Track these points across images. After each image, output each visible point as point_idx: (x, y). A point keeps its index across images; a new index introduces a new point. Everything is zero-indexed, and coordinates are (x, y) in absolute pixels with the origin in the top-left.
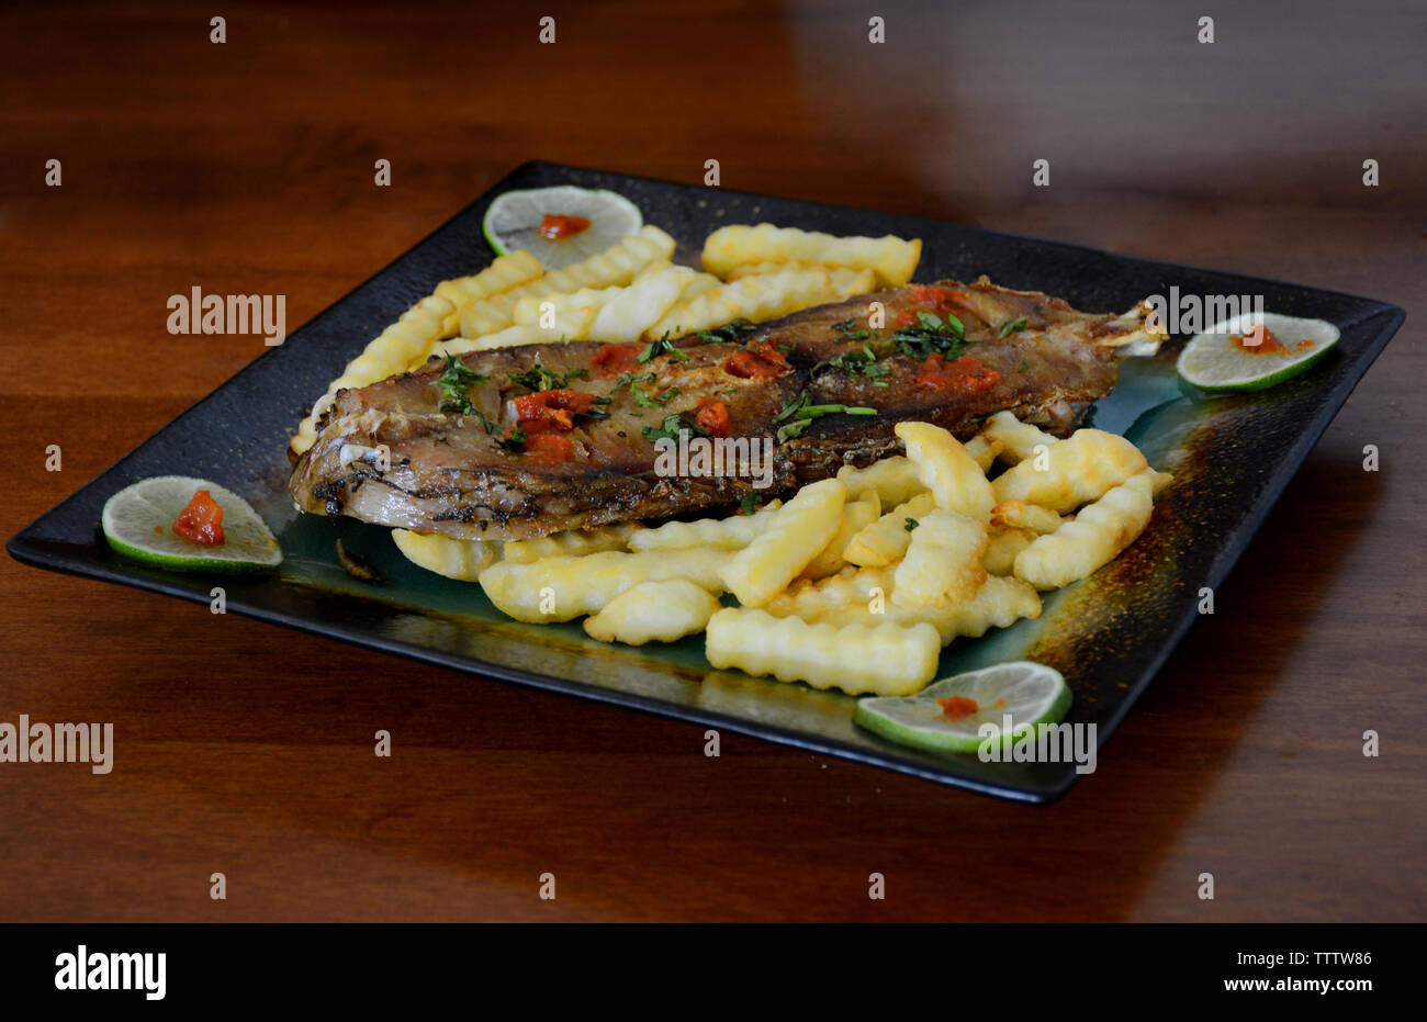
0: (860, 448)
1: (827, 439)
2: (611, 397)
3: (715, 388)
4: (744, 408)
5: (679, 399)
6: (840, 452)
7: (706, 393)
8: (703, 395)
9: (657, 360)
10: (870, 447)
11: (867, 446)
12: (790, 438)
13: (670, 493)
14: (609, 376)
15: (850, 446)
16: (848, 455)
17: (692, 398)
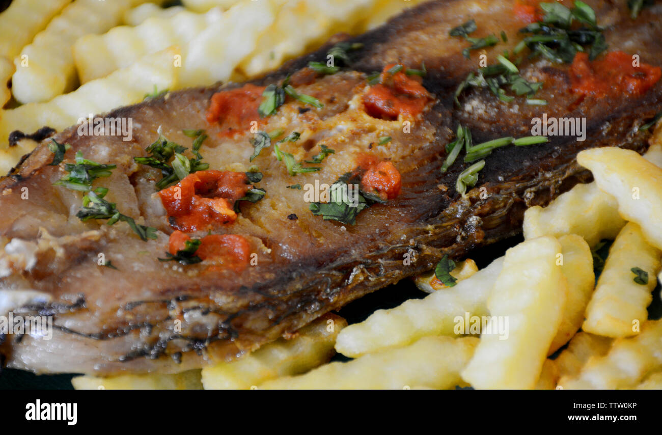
0: (539, 183)
1: (505, 181)
2: (254, 166)
3: (366, 140)
4: (403, 158)
5: (332, 160)
6: (520, 192)
7: (359, 147)
8: (358, 150)
9: (284, 110)
10: (548, 180)
11: (546, 179)
12: (469, 188)
13: (367, 279)
14: (236, 136)
15: (529, 184)
16: (529, 195)
17: (346, 156)
